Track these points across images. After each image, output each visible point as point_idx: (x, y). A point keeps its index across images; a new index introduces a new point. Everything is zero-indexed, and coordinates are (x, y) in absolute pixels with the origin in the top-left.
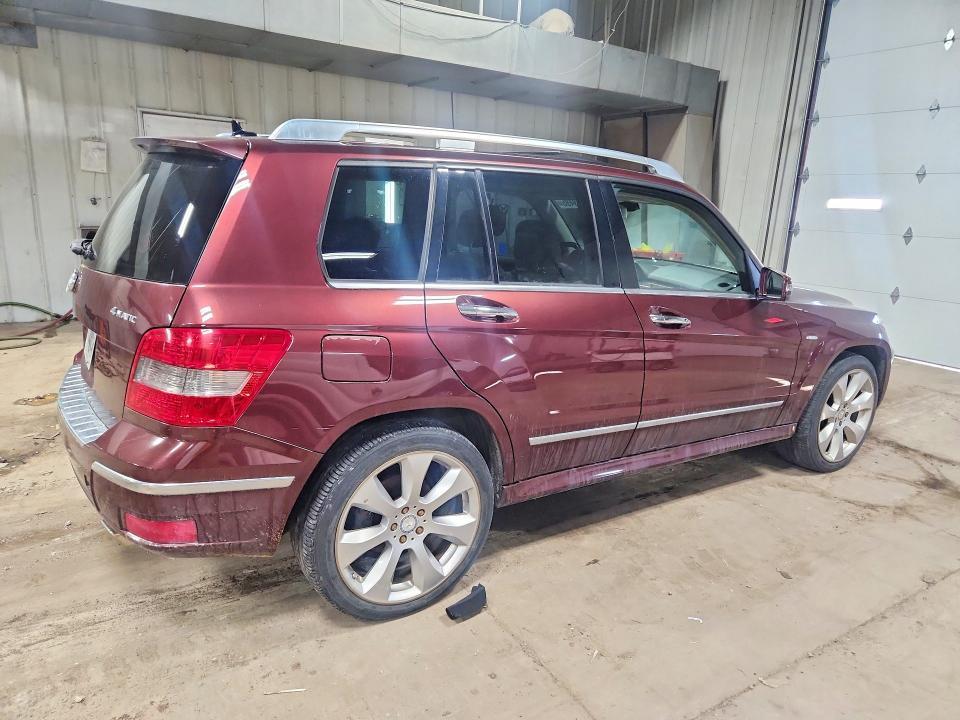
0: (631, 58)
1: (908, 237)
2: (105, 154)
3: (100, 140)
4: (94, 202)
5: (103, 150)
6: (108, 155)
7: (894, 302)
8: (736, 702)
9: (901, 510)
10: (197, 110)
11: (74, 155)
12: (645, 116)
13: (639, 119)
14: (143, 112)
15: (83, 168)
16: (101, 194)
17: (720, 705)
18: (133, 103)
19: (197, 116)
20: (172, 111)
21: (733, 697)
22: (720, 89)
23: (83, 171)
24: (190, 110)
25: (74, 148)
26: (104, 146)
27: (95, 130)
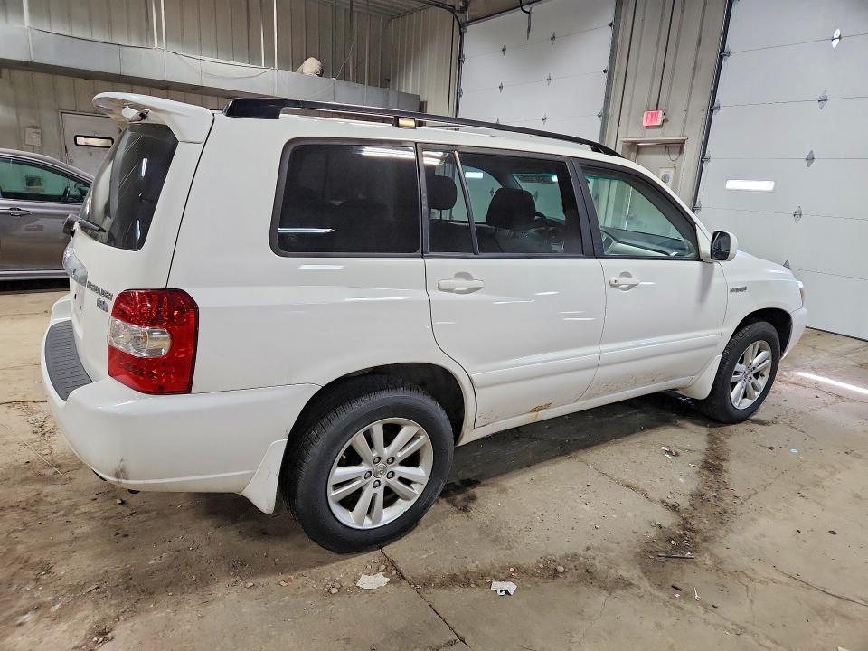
2: (40, 136)
3: (37, 128)
5: (39, 133)
6: (42, 136)
10: (94, 112)
11: (22, 136)
14: (62, 113)
15: (26, 143)
18: (56, 107)
19: (93, 114)
20: (80, 112)
22: (424, 106)
23: (27, 145)
24: (90, 111)
25: (22, 132)
26: (39, 131)
27: (33, 122)
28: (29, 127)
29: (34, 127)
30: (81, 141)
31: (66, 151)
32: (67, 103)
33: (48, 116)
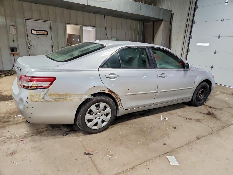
0: (149, 7)
1: (215, 53)
2: (16, 30)
3: (15, 26)
4: (13, 41)
5: (16, 28)
6: (17, 30)
7: (211, 69)
8: (136, 167)
9: (198, 120)
10: (39, 19)
11: (8, 30)
12: (153, 22)
13: (152, 23)
14: (26, 19)
15: (10, 33)
16: (15, 39)
17: (132, 168)
18: (23, 17)
19: (39, 20)
20: (33, 19)
21: (136, 166)
22: (172, 15)
23: (11, 34)
24: (37, 19)
25: (8, 28)
26: (16, 27)
27: (13, 24)
28: (11, 26)
29: (13, 26)
30: (34, 32)
31: (28, 37)
32: (27, 15)
33: (19, 20)
